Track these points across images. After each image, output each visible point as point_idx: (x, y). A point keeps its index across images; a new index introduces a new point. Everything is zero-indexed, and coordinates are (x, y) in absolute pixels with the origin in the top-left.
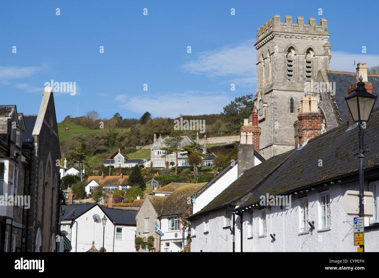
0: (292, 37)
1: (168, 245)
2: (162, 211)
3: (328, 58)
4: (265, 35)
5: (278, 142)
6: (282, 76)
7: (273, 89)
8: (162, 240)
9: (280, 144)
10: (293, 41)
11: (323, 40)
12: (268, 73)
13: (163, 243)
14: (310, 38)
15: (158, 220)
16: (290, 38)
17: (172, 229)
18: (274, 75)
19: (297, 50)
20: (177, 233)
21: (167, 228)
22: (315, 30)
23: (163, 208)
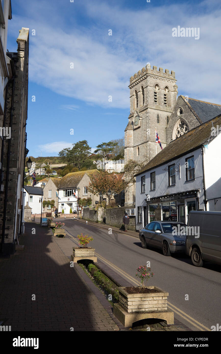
0: (157, 78)
1: (63, 205)
2: (59, 186)
3: (176, 93)
4: (139, 78)
5: (151, 140)
6: (152, 101)
7: (148, 107)
8: (59, 202)
9: (153, 141)
10: (158, 81)
11: (173, 83)
12: (141, 100)
13: (60, 204)
14: (167, 81)
15: (57, 191)
16: (156, 79)
17: (66, 196)
18: (147, 100)
19: (160, 86)
20: (69, 198)
21: (63, 195)
22: (169, 76)
23: (59, 184)
